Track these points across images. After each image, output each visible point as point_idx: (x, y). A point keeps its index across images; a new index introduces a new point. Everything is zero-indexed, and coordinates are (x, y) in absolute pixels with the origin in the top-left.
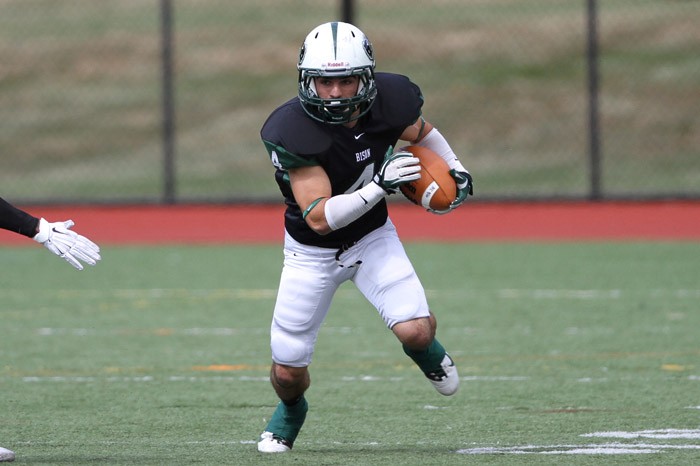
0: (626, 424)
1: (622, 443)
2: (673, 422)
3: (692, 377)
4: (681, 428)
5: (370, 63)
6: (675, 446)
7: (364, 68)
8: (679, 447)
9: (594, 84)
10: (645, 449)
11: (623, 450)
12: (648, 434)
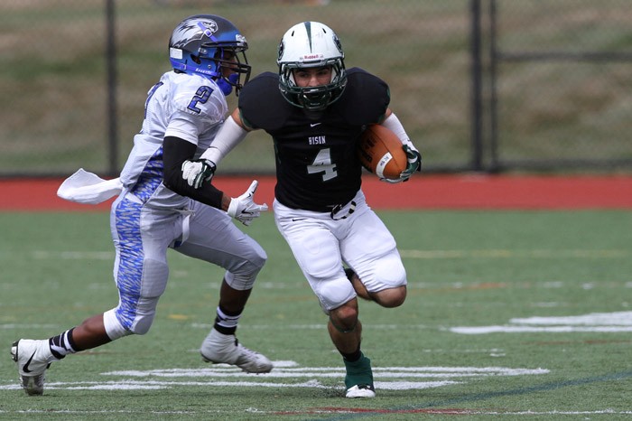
0: (139, 365)
1: (135, 380)
2: (179, 363)
3: (195, 325)
4: (185, 368)
5: (340, 55)
6: (181, 383)
7: (336, 59)
8: (184, 384)
9: (112, 79)
10: (154, 386)
11: (136, 386)
12: (158, 372)
